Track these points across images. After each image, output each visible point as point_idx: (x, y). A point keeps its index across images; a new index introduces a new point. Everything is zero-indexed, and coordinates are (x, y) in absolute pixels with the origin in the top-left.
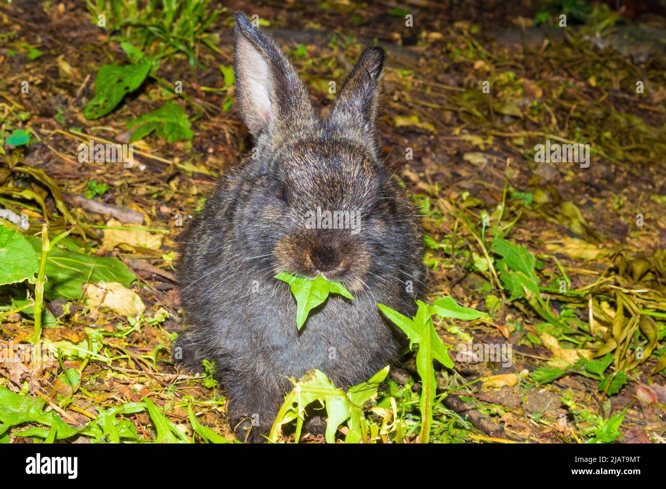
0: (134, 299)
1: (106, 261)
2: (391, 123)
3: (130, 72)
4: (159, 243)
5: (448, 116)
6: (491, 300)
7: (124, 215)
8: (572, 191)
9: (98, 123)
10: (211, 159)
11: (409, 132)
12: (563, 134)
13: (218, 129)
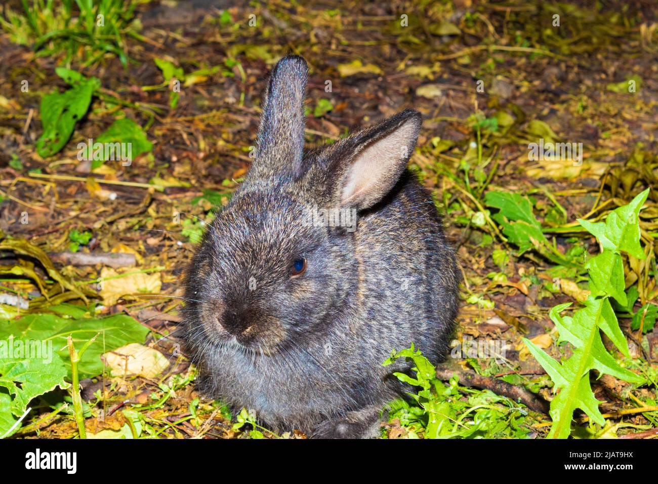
0: (155, 357)
1: (115, 321)
2: (335, 74)
3: (73, 99)
4: (159, 283)
5: (387, 49)
6: (498, 255)
7: (115, 260)
8: (532, 103)
9: (55, 158)
10: (178, 169)
11: (357, 80)
12: (504, 41)
13: (173, 131)
